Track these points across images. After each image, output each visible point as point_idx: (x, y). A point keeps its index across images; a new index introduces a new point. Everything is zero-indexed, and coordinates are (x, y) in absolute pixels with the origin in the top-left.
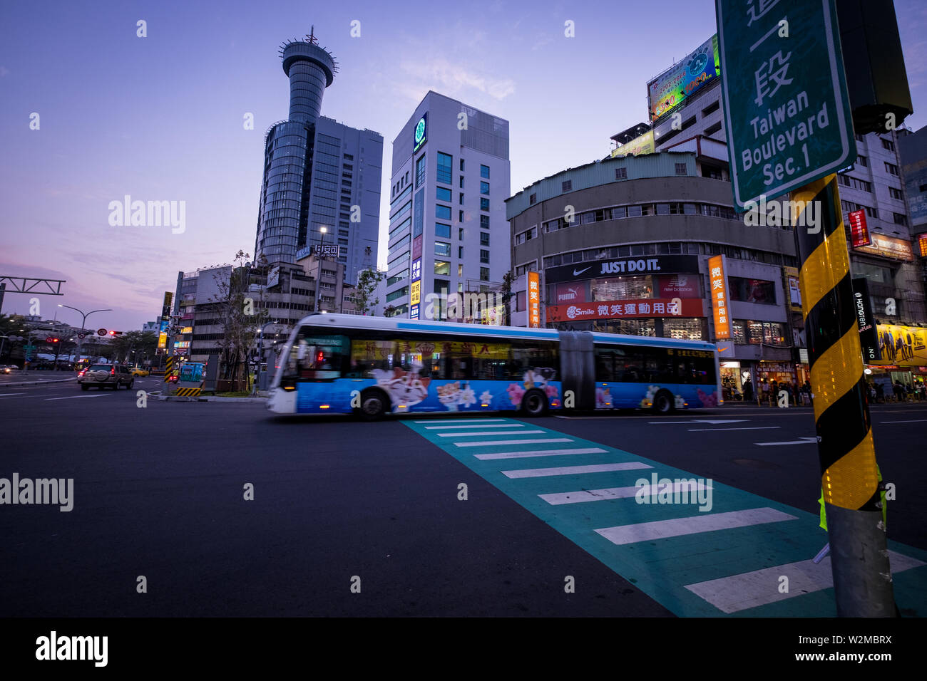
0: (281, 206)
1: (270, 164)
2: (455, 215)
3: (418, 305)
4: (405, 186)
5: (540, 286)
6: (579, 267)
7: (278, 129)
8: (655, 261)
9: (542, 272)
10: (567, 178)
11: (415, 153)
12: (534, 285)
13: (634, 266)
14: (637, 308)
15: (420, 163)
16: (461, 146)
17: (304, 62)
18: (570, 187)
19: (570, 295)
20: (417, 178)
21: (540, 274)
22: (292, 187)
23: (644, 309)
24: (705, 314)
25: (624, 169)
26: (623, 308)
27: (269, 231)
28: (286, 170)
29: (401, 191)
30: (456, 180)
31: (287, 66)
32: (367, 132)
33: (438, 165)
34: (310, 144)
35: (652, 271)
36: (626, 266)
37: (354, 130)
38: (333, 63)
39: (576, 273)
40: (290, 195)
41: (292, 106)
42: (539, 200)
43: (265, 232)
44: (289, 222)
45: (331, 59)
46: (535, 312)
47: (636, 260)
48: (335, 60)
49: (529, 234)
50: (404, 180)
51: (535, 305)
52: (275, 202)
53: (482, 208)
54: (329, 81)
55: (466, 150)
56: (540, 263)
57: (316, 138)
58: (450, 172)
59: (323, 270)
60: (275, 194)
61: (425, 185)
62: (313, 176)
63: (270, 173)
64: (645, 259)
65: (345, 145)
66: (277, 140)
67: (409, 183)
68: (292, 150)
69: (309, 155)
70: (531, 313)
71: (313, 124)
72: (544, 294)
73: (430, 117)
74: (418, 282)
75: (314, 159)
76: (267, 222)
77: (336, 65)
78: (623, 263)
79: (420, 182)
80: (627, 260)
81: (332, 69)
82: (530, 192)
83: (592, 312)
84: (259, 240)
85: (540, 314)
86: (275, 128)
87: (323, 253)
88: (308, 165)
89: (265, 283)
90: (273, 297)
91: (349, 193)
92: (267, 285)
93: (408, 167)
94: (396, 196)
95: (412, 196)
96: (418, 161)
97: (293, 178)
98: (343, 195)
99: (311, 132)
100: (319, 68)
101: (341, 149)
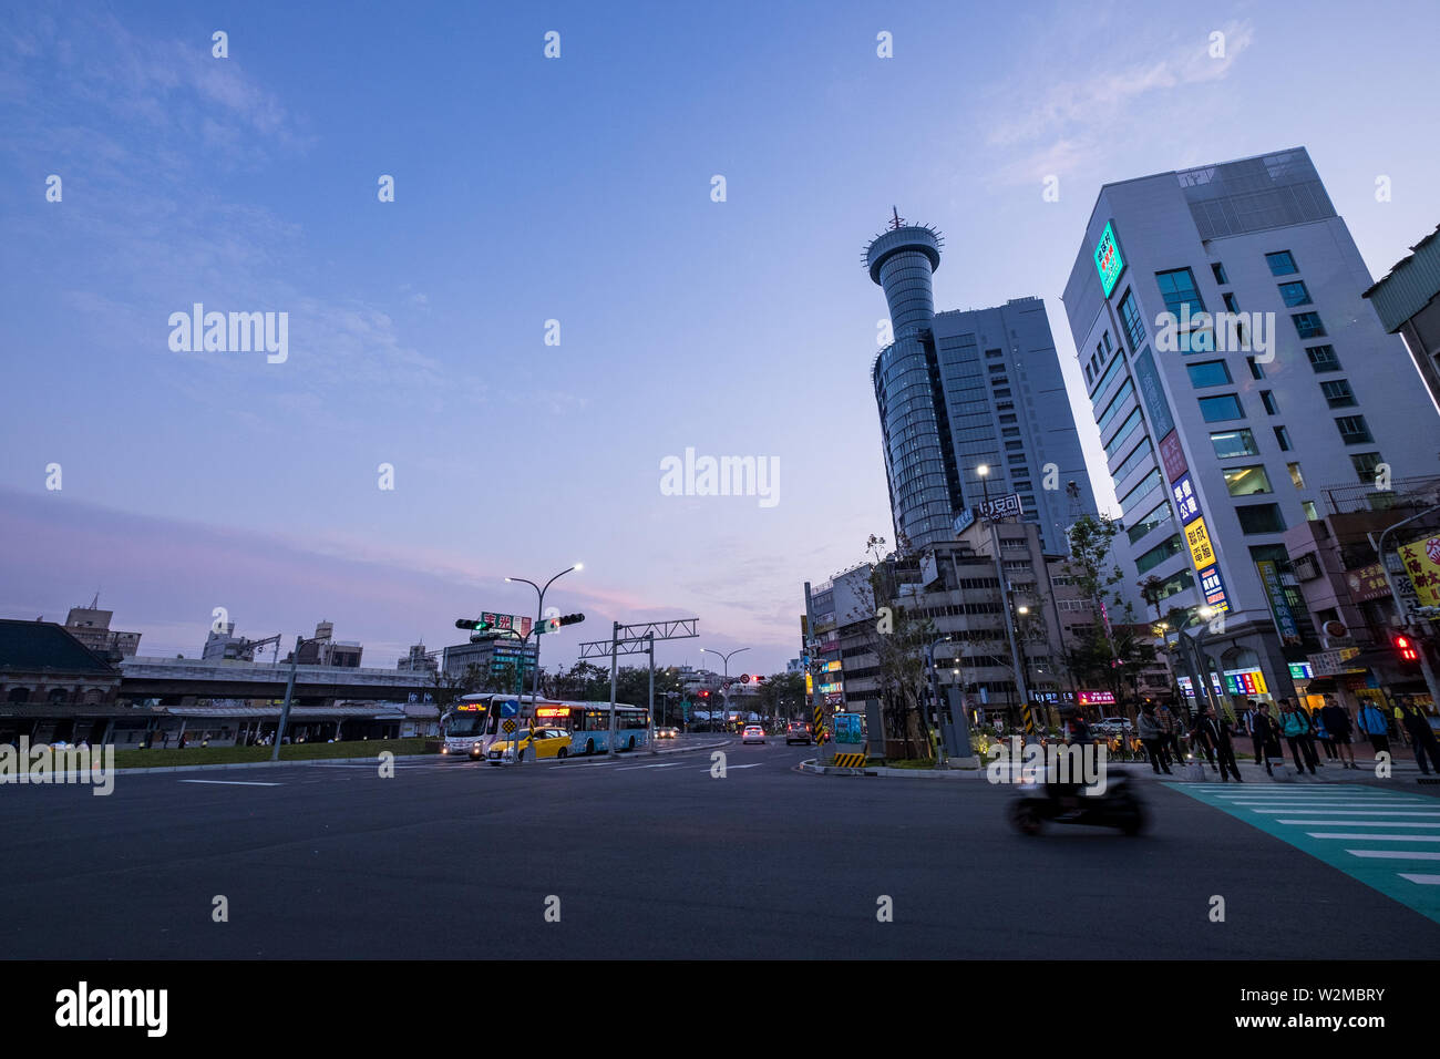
0: (913, 460)
1: (886, 408)
2: (1240, 370)
3: (1215, 566)
4: (1109, 358)
7: (884, 358)
11: (1111, 296)
15: (1125, 307)
16: (1204, 242)
17: (895, 257)
20: (1128, 336)
22: (921, 428)
27: (907, 501)
28: (908, 409)
29: (1102, 369)
30: (1215, 305)
31: (875, 275)
32: (1013, 304)
34: (932, 359)
37: (990, 311)
38: (934, 236)
40: (922, 442)
41: (895, 320)
43: (902, 504)
44: (932, 481)
45: (930, 233)
48: (935, 232)
50: (1104, 348)
52: (905, 458)
53: (1305, 335)
54: (935, 263)
55: (1217, 244)
57: (938, 347)
58: (1194, 297)
59: (1003, 541)
60: (902, 446)
61: (1150, 340)
62: (948, 402)
63: (889, 420)
65: (984, 338)
66: (886, 373)
67: (1115, 347)
68: (909, 378)
69: (934, 374)
71: (929, 330)
74: (1199, 522)
75: (943, 378)
76: (901, 489)
77: (939, 237)
79: (1136, 339)
81: (935, 247)
84: (896, 518)
86: (880, 358)
87: (994, 513)
88: (937, 388)
89: (919, 579)
90: (936, 599)
91: (1011, 406)
92: (922, 582)
93: (1104, 322)
94: (1096, 380)
95: (1128, 369)
96: (1120, 307)
97: (920, 416)
98: (1003, 413)
99: (928, 342)
100: (919, 254)
101: (979, 347)
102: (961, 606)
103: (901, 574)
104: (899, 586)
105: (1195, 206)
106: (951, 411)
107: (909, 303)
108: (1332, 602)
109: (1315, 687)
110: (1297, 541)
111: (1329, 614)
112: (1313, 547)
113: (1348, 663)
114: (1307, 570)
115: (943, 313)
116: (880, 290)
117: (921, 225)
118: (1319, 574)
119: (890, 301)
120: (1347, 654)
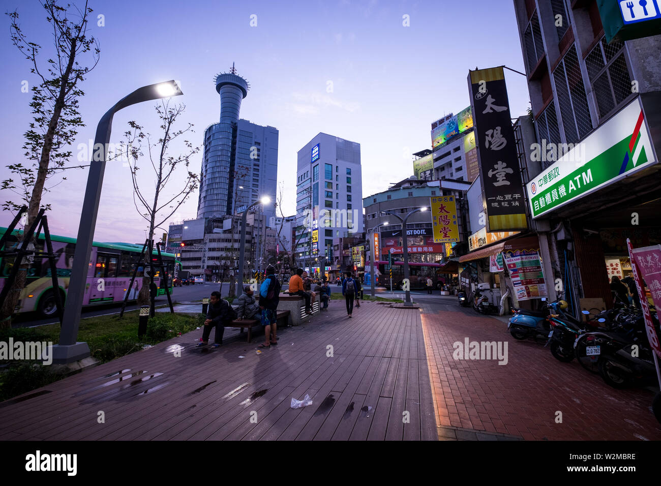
0: (217, 175)
1: (209, 149)
2: (334, 196)
3: (317, 242)
4: (306, 179)
5: (379, 239)
6: (395, 232)
7: (214, 127)
8: (424, 230)
9: (380, 233)
10: (389, 194)
11: (313, 162)
12: (376, 239)
13: (416, 232)
14: (417, 249)
15: (315, 168)
16: (337, 159)
17: (228, 85)
18: (390, 198)
19: (392, 243)
20: (314, 176)
21: (378, 234)
22: (223, 163)
23: (420, 250)
24: (443, 252)
25: (412, 193)
26: (412, 249)
27: (209, 191)
28: (219, 153)
29: (303, 180)
30: (334, 177)
31: (218, 88)
32: (269, 128)
33: (325, 170)
34: (234, 136)
35: (423, 234)
36: (413, 232)
37: (261, 127)
38: (247, 85)
39: (393, 234)
40: (222, 169)
41: (222, 113)
42: (378, 201)
44: (222, 185)
45: (246, 83)
46: (377, 250)
47: (417, 230)
48: (248, 84)
49: (374, 216)
50: (306, 175)
51: (377, 247)
52: (213, 173)
53: (348, 191)
54: (245, 95)
55: (339, 161)
56: (378, 230)
57: (238, 132)
58: (331, 173)
59: (255, 220)
60: (213, 168)
61: (319, 181)
62: (236, 156)
63: (209, 155)
64: (420, 230)
65: (256, 136)
66: (214, 134)
67: (309, 177)
68: (223, 141)
69: (234, 143)
70: (375, 251)
71: (236, 123)
72: (380, 242)
73: (321, 146)
74: (317, 231)
75: (237, 146)
76: (208, 185)
77: (249, 86)
78: (412, 231)
79: (315, 178)
80: (413, 230)
81: (246, 89)
82: (374, 198)
83: (400, 251)
84: (202, 196)
85: (379, 251)
86: (212, 127)
87: (254, 210)
88: (234, 149)
89: (222, 227)
90: (229, 236)
91: (258, 166)
92: (222, 228)
93: (308, 168)
94: (301, 182)
95: (311, 184)
96: (314, 167)
97: (224, 158)
98: (255, 167)
99: (235, 130)
100: (238, 89)
101: (253, 139)
102: (237, 240)
103: (215, 224)
104: (214, 228)
105: (338, 148)
106: (237, 160)
107: (230, 108)
108: (339, 255)
109: (331, 272)
110: (336, 242)
111: (337, 258)
112: (339, 243)
113: (338, 268)
114: (336, 248)
115: (243, 120)
116: (219, 96)
117: (244, 78)
118: (338, 249)
119: (222, 104)
120: (338, 266)
